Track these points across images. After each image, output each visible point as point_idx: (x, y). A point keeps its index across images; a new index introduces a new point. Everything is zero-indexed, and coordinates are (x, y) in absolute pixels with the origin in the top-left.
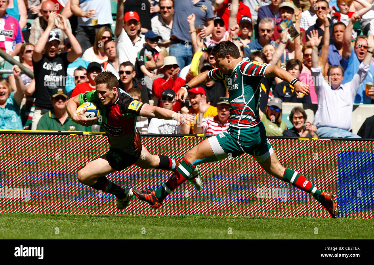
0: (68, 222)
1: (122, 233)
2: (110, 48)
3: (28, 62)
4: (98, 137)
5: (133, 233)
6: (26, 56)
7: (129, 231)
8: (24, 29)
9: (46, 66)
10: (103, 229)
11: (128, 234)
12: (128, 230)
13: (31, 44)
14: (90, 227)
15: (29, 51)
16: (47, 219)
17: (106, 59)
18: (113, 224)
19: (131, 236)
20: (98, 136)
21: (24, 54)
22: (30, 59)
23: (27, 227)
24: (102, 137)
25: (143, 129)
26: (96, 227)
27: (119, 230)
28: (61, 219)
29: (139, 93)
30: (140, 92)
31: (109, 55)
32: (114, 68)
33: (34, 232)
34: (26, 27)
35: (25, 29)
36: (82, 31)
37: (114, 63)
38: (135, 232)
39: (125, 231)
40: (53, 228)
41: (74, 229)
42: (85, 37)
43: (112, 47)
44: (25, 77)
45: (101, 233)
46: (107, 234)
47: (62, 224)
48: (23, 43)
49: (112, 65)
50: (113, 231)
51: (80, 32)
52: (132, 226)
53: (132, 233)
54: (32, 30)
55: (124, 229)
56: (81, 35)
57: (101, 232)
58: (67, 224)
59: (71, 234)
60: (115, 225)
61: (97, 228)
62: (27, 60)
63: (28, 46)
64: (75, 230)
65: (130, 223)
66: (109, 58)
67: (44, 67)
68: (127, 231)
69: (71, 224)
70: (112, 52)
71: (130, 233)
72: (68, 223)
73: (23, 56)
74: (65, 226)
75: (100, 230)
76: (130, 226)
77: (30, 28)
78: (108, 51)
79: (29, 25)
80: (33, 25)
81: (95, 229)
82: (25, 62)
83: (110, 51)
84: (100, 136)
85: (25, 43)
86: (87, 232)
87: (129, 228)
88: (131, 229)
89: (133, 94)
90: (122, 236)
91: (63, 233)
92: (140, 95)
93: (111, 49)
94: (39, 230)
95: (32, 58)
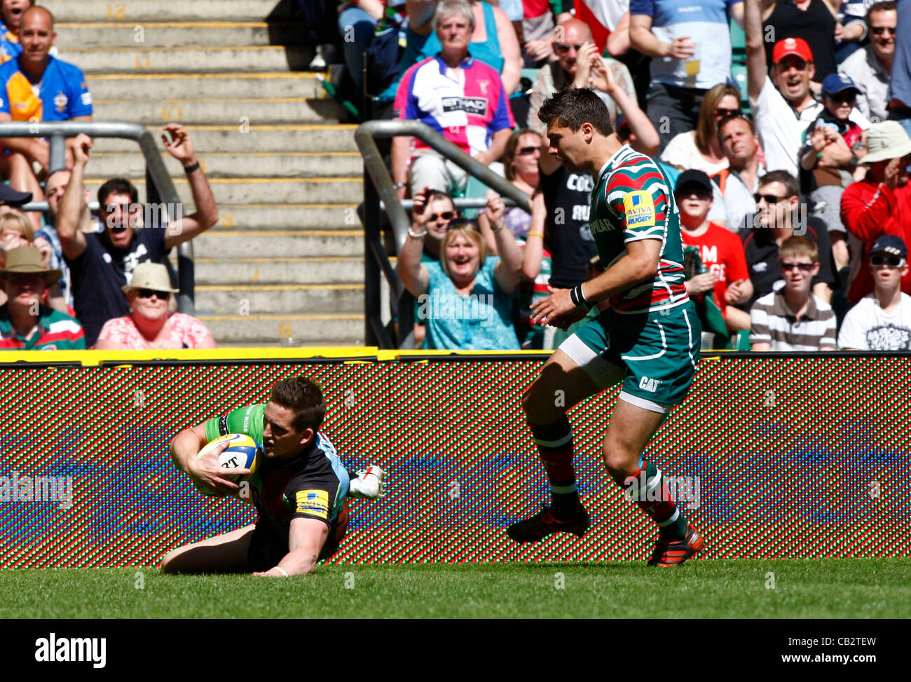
0: (640, 582)
1: (775, 604)
2: (734, 135)
3: (527, 178)
4: (709, 364)
5: (804, 604)
6: (520, 162)
7: (793, 600)
8: (513, 93)
9: (575, 183)
10: (727, 597)
11: (791, 607)
12: (790, 596)
13: (533, 132)
14: (695, 593)
15: (530, 150)
16: (585, 574)
17: (725, 164)
18: (752, 583)
19: (799, 612)
20: (708, 360)
21: (517, 157)
22: (535, 170)
23: (534, 595)
24: (719, 364)
25: (823, 341)
26: (710, 593)
27: (768, 597)
28: (621, 574)
29: (812, 248)
30: (816, 245)
31: (732, 153)
32: (746, 186)
33: (552, 609)
34: (520, 89)
35: (518, 95)
36: (663, 94)
37: (744, 174)
38: (807, 602)
39: (784, 599)
40: (601, 598)
41: (654, 598)
42: (672, 109)
43: (739, 134)
44: (519, 216)
45: (723, 607)
46: (737, 608)
47: (624, 586)
48: (513, 128)
49: (741, 180)
50: (752, 601)
51: (658, 98)
52: (801, 586)
53: (802, 603)
54: (534, 96)
55: (782, 596)
56: (662, 104)
57: (724, 603)
58: (635, 587)
59: (645, 610)
60: (756, 585)
61: (712, 595)
62: (525, 171)
63: (525, 138)
64: (657, 601)
65: (795, 580)
66: (731, 162)
67: (570, 186)
68: (787, 599)
69: (647, 585)
70: (739, 145)
71: (796, 604)
72: (638, 583)
73: (513, 164)
74: (632, 589)
75: (721, 600)
76: (795, 587)
77: (529, 92)
78: (728, 144)
79: (526, 83)
80: (536, 84)
81: (706, 598)
82: (518, 177)
83: (734, 144)
84: (713, 361)
85: (517, 128)
86: (685, 606)
87: (792, 592)
88: (799, 595)
89: (796, 251)
90: (775, 612)
91: (625, 608)
92: (814, 253)
93: (736, 138)
94: (566, 603)
95: (539, 166)
